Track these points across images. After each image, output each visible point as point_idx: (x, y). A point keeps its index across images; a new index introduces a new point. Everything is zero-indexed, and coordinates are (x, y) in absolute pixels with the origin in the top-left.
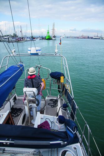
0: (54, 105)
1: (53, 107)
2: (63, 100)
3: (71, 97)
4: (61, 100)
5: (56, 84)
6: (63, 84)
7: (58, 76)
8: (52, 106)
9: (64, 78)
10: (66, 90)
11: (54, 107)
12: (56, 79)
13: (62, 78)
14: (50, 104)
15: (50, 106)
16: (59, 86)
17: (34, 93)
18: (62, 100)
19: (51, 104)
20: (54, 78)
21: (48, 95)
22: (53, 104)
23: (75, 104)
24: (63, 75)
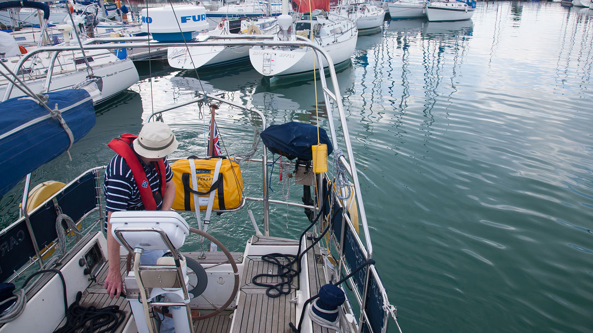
0: (282, 285)
1: (274, 297)
2: (325, 259)
3: (361, 252)
4: (312, 259)
5: (293, 180)
6: (325, 181)
7: (302, 144)
8: (271, 287)
9: (330, 150)
10: (338, 211)
11: (281, 293)
12: (290, 158)
13: (319, 151)
14: (264, 280)
15: (263, 291)
16: (307, 189)
17: (165, 237)
18: (319, 259)
19: (269, 281)
20: (282, 153)
21: (259, 233)
22: (274, 282)
23: (377, 287)
24: (325, 140)
